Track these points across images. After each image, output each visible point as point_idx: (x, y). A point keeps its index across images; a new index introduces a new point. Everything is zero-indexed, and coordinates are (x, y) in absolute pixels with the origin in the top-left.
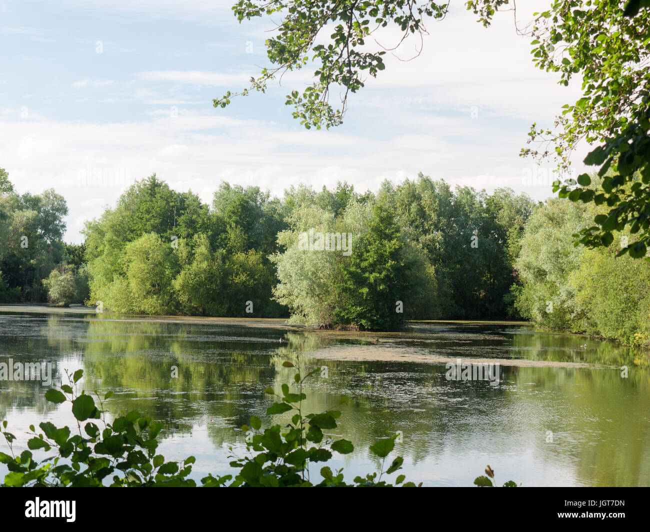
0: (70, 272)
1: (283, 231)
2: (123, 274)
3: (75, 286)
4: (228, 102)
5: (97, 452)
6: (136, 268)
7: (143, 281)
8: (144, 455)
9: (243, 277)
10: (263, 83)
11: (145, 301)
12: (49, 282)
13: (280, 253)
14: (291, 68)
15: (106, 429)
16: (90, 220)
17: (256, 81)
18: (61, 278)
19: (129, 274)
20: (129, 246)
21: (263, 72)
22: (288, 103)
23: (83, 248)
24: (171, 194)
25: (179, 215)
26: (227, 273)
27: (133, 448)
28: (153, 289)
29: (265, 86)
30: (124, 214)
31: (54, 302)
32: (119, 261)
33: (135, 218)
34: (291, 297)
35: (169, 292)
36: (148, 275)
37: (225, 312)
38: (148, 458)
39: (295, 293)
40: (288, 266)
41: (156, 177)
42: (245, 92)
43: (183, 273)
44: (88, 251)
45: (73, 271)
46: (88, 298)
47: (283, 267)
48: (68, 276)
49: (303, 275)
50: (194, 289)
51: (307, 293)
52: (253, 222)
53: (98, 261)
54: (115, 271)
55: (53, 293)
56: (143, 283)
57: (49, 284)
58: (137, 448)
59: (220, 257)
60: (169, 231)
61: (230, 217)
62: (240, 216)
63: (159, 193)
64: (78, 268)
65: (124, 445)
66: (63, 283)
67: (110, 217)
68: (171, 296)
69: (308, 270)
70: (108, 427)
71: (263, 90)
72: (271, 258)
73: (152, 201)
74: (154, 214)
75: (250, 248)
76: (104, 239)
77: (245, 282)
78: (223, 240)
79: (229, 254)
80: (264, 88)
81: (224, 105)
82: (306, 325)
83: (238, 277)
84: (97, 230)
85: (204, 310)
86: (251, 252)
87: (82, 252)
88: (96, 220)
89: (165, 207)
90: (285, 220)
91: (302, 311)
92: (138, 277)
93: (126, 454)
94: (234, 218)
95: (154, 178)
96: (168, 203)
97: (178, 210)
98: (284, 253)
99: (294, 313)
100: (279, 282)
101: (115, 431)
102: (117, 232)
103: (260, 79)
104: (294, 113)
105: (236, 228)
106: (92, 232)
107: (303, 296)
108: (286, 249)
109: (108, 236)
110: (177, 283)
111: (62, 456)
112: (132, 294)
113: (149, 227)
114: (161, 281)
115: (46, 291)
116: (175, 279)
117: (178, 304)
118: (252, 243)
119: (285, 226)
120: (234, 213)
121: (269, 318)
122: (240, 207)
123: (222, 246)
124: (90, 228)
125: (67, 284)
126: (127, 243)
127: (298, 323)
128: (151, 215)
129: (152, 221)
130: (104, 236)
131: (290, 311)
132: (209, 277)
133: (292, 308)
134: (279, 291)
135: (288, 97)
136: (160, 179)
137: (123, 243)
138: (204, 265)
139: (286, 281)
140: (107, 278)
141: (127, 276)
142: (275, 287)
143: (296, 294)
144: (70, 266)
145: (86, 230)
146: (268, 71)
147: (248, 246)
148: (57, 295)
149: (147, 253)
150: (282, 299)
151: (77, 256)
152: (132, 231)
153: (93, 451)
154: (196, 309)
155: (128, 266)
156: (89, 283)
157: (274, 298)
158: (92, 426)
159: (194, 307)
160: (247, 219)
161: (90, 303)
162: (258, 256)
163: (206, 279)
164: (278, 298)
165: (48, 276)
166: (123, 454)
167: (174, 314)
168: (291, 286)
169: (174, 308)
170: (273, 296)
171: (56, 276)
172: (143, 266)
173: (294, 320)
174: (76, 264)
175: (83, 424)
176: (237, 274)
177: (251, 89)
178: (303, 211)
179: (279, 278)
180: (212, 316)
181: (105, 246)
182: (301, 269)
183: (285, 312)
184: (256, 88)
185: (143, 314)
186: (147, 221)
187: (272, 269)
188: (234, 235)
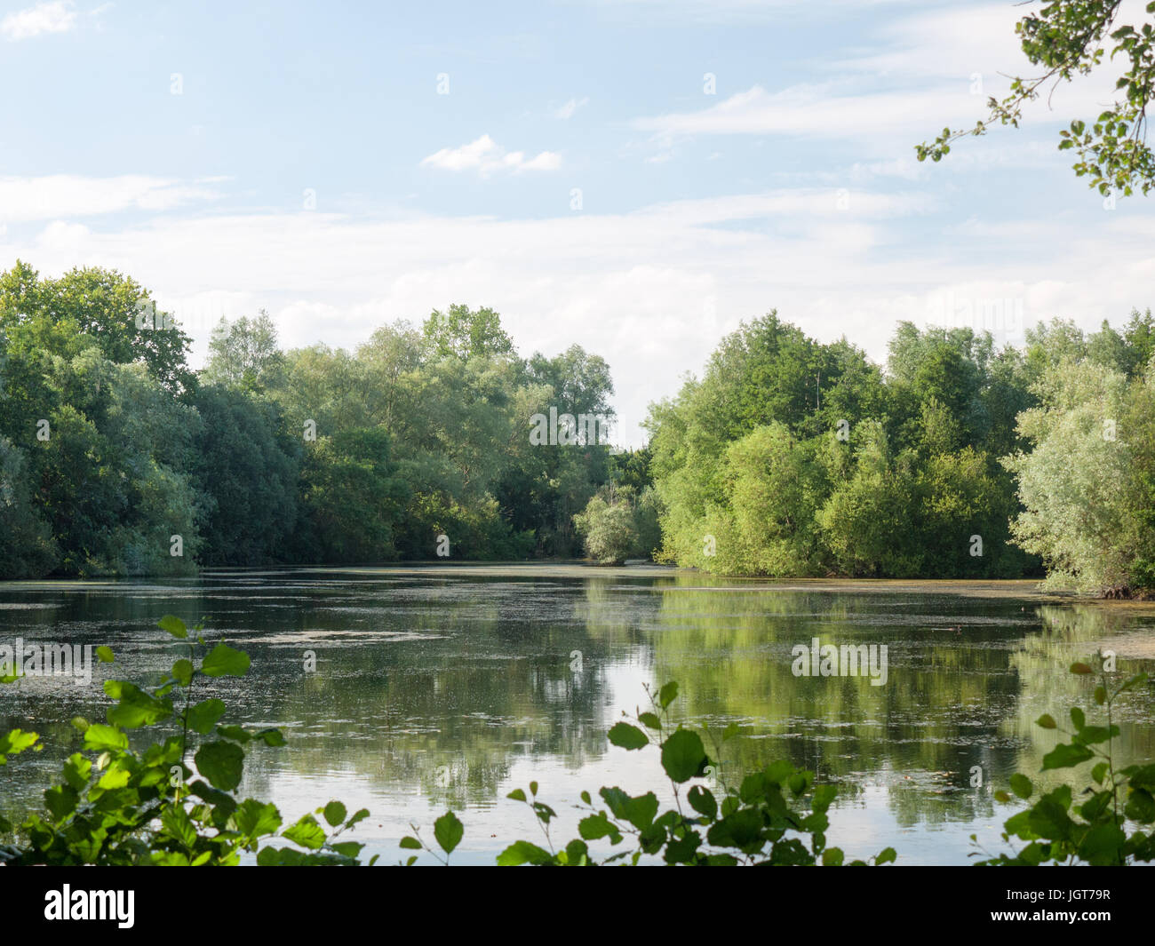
0: (624, 501)
1: (1029, 410)
2: (723, 502)
3: (634, 525)
4: (946, 150)
5: (712, 842)
6: (748, 489)
7: (762, 514)
8: (803, 848)
9: (951, 502)
10: (1014, 107)
11: (766, 551)
12: (585, 519)
13: (1024, 453)
14: (1069, 76)
15: (729, 798)
16: (658, 402)
17: (1000, 104)
18: (609, 511)
19: (735, 501)
20: (732, 449)
21: (1014, 86)
22: (1065, 145)
23: (647, 456)
24: (809, 347)
25: (828, 386)
26: (919, 495)
27: (783, 834)
28: (780, 528)
29: (1017, 113)
30: (721, 388)
31: (595, 556)
32: (715, 477)
33: (743, 394)
34: (1048, 539)
35: (811, 533)
36: (770, 502)
37: (918, 568)
38: (811, 853)
39: (1055, 529)
40: (1040, 477)
41: (778, 316)
42: (979, 129)
43: (835, 496)
44: (657, 459)
45: (630, 498)
46: (660, 548)
47: (1030, 480)
48: (622, 507)
49: (1068, 494)
50: (859, 527)
51: (1078, 530)
52: (968, 395)
53: (675, 478)
54: (708, 496)
55: (594, 542)
56: (762, 518)
57: (587, 523)
58: (790, 834)
59: (906, 464)
60: (807, 418)
61: (925, 388)
62: (943, 384)
63: (785, 346)
64: (639, 492)
65: (764, 829)
66: (612, 521)
67: (694, 396)
68: (815, 542)
69: (1079, 485)
70: (730, 795)
71: (1015, 122)
72: (1007, 463)
73: (773, 362)
74: (778, 386)
75: (963, 445)
76: (686, 438)
77: (955, 510)
78: (912, 431)
79: (922, 459)
80: (1017, 118)
81: (938, 156)
82: (1078, 590)
83: (942, 501)
84: (670, 420)
85: (879, 566)
86: (966, 453)
87: (646, 463)
88: (670, 401)
89: (798, 372)
90: (1030, 389)
91: (1068, 565)
92: (752, 507)
93: (768, 847)
94: (932, 389)
95: (773, 320)
96: (804, 364)
97: (824, 377)
98: (1031, 452)
99: (1053, 568)
100: (1023, 508)
101: (746, 801)
102: (707, 423)
103: (1008, 100)
104: (1077, 166)
105: (938, 408)
106: (663, 424)
107: (1069, 535)
108: (1034, 446)
109: (694, 430)
110: (826, 517)
111: (646, 852)
112: (741, 539)
113: (770, 413)
114: (796, 512)
115: (581, 538)
116: (822, 508)
117: (829, 558)
118: (968, 435)
119: (1034, 401)
120: (931, 379)
121: (1005, 578)
122: (943, 366)
123: (909, 442)
124: (658, 417)
125: (620, 522)
126: (729, 442)
127: (1063, 587)
128: (772, 388)
129: (775, 399)
130: (685, 430)
131: (1045, 564)
132: (887, 503)
133: (1050, 560)
134: (1024, 527)
135: (1065, 133)
136: (784, 320)
137: (721, 443)
138: (876, 481)
139: (1037, 508)
140: (693, 511)
141: (732, 505)
142: (1015, 519)
143: (1057, 531)
144: (624, 488)
145: (652, 419)
146: (1023, 84)
147: (961, 441)
148: (602, 544)
149: (768, 461)
150: (1030, 541)
151: (637, 471)
152: (738, 420)
153: (705, 841)
154: (864, 565)
155: (733, 485)
156: (661, 519)
157: (1013, 541)
158: (701, 792)
159: (858, 561)
160: (957, 390)
161: (661, 557)
162: (979, 460)
163: (880, 506)
164: (1022, 541)
165: (584, 509)
166: (763, 845)
167: (821, 574)
168: (1047, 515)
169: (822, 563)
170: (1011, 536)
171: (599, 508)
172: (758, 483)
173: (1054, 582)
174: (634, 485)
175: (685, 788)
176: (940, 496)
177: (990, 121)
178: (1065, 371)
179: (1022, 501)
180: (894, 577)
181: (688, 450)
182: (1065, 484)
183: (1036, 568)
184: (1000, 118)
185: (762, 576)
186: (766, 399)
187: (1008, 484)
188: (934, 420)
